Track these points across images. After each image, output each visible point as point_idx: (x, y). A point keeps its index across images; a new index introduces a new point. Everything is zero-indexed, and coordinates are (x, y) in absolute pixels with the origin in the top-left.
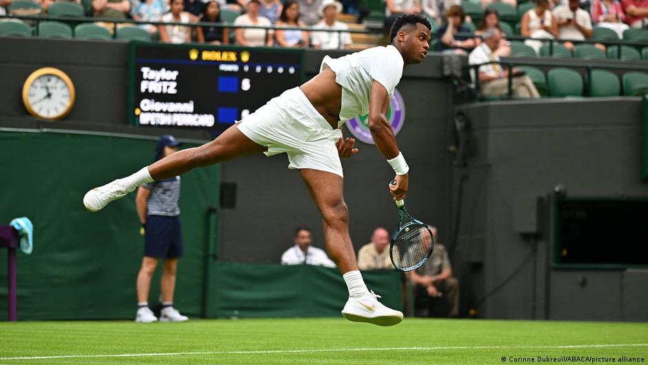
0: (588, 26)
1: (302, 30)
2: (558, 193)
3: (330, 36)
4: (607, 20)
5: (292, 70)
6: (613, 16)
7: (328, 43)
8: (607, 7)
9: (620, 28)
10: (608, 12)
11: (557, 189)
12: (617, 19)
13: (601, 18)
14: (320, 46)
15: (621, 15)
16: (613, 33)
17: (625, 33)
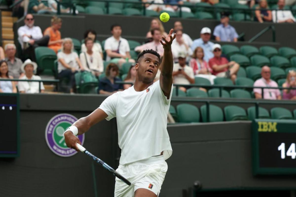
0: (192, 76)
1: (11, 80)
2: (196, 187)
3: (30, 85)
4: (201, 73)
5: (11, 108)
6: (205, 70)
7: (29, 89)
8: (200, 64)
9: (211, 78)
10: (201, 68)
11: (196, 184)
12: (208, 72)
13: (197, 71)
14: (24, 91)
15: (210, 69)
16: (207, 81)
17: (215, 81)
